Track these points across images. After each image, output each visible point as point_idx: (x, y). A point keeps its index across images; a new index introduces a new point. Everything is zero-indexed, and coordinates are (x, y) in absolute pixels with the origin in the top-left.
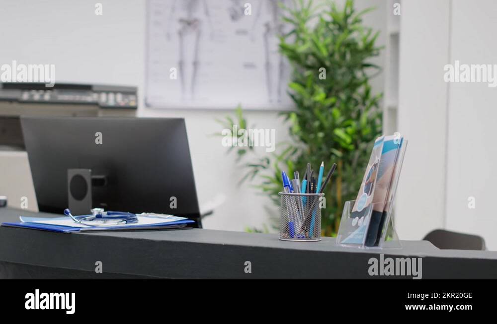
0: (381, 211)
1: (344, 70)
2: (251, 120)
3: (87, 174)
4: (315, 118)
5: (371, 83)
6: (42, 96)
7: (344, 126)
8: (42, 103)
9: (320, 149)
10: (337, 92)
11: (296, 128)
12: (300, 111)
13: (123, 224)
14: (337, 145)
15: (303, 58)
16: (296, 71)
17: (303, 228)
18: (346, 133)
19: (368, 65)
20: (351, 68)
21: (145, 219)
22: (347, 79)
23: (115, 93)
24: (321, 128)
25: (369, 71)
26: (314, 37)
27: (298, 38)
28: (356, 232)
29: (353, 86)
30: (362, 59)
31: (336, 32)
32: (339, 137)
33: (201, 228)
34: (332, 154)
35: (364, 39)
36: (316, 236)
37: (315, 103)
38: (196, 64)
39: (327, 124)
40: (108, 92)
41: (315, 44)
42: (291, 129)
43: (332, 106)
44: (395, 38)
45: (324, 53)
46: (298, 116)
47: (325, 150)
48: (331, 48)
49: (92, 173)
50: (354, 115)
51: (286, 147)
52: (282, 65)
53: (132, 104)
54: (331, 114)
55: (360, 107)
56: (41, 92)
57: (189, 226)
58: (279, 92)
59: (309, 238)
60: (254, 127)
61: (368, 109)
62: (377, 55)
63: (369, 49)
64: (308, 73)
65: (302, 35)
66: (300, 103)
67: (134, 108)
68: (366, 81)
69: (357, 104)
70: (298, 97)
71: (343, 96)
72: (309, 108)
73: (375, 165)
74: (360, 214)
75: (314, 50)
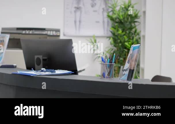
0: (132, 69)
1: (128, 23)
2: (98, 40)
3: (41, 57)
4: (119, 39)
5: (137, 27)
6: (29, 32)
7: (128, 42)
8: (29, 34)
9: (120, 49)
10: (126, 30)
11: (112, 42)
12: (114, 37)
13: (50, 73)
14: (126, 48)
15: (115, 19)
16: (112, 24)
17: (108, 75)
18: (129, 44)
19: (136, 22)
20: (130, 23)
21: (58, 72)
22: (129, 26)
23: (53, 31)
24: (121, 42)
25: (136, 24)
26: (118, 13)
27: (113, 13)
28: (124, 76)
29: (131, 29)
30: (134, 19)
31: (126, 11)
32: (126, 45)
33: (78, 75)
34: (124, 51)
35: (135, 13)
36: (112, 77)
37: (119, 34)
38: (80, 22)
39: (122, 41)
40: (50, 31)
41: (118, 15)
42: (111, 42)
43: (124, 35)
44: (144, 12)
45: (122, 18)
46: (113, 38)
47: (122, 50)
48: (124, 16)
49: (43, 57)
50: (131, 38)
51: (109, 48)
52: (108, 21)
53: (58, 35)
54: (124, 38)
55: (133, 35)
56: (29, 31)
57: (72, 74)
58: (107, 30)
59: (110, 78)
60: (99, 42)
61: (136, 36)
62: (139, 18)
63: (136, 16)
64: (116, 24)
65: (114, 12)
66: (114, 34)
67: (59, 36)
68: (135, 27)
69: (132, 34)
70: (113, 32)
71: (128, 32)
72: (117, 36)
73: (131, 54)
74: (126, 70)
75: (118, 17)
